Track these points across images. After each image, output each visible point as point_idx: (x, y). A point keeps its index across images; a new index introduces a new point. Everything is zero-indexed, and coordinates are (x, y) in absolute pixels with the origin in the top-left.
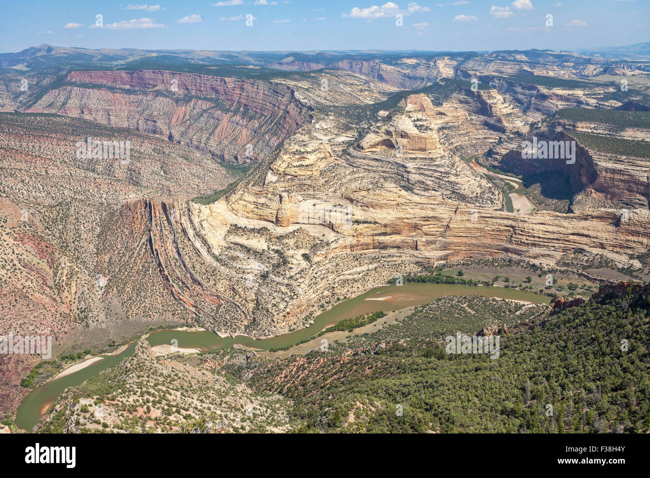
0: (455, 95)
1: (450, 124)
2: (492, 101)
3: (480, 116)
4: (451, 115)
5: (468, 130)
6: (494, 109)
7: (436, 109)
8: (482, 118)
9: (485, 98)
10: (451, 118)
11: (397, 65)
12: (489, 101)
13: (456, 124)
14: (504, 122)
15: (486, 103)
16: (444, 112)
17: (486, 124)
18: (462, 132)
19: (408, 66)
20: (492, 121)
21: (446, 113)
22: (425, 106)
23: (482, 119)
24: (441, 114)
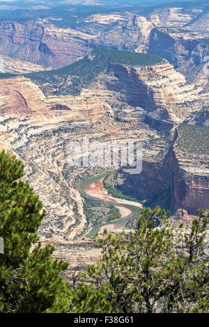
0: (101, 76)
1: (76, 123)
2: (154, 83)
3: (138, 108)
4: (78, 108)
5: (108, 131)
6: (156, 96)
7: (50, 100)
8: (141, 111)
9: (142, 78)
10: (77, 114)
11: (82, 26)
12: (149, 84)
13: (87, 122)
14: (174, 115)
15: (146, 87)
16: (64, 104)
17: (147, 121)
18: (95, 135)
19: (98, 27)
20: (155, 116)
21: (69, 106)
22: (26, 97)
23: (141, 113)
24: (60, 107)
